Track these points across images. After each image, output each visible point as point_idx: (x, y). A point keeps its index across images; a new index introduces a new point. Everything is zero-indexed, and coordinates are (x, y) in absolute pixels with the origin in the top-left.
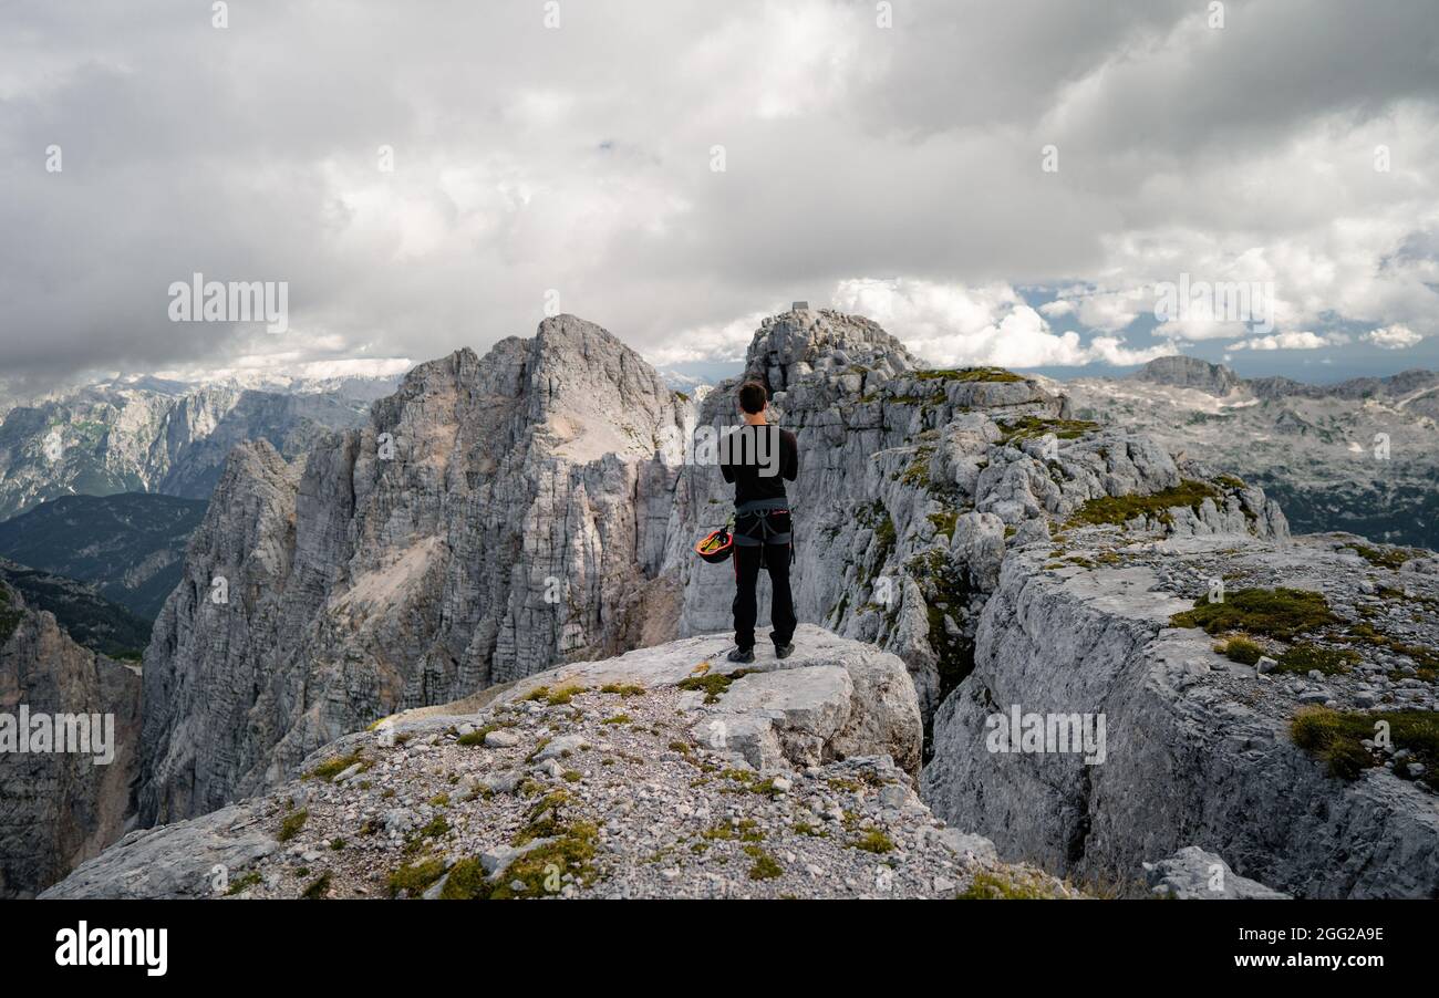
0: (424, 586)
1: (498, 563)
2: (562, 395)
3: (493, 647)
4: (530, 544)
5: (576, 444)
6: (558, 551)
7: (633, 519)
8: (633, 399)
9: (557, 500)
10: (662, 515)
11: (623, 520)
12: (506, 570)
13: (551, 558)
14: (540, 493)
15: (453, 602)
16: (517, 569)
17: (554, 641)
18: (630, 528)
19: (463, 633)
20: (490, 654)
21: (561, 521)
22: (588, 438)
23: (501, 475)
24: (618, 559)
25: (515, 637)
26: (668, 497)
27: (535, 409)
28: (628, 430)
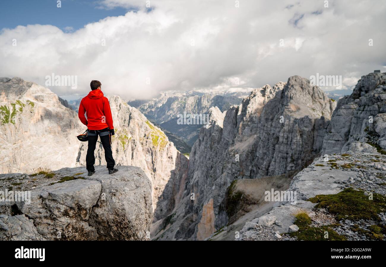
0: (252, 147)
1: (272, 144)
2: (294, 99)
3: (269, 166)
4: (281, 140)
5: (297, 113)
6: (289, 143)
7: (313, 136)
8: (316, 100)
9: (289, 128)
10: (322, 135)
11: (309, 135)
12: (274, 146)
13: (287, 144)
14: (285, 126)
15: (259, 152)
16: (277, 146)
17: (286, 168)
18: (311, 138)
19: (261, 161)
20: (268, 168)
21: (291, 134)
22: (300, 111)
23: (275, 120)
24: (307, 147)
25: (275, 164)
26: (325, 130)
27: (286, 102)
28: (314, 110)
